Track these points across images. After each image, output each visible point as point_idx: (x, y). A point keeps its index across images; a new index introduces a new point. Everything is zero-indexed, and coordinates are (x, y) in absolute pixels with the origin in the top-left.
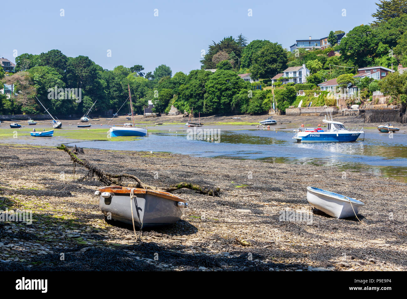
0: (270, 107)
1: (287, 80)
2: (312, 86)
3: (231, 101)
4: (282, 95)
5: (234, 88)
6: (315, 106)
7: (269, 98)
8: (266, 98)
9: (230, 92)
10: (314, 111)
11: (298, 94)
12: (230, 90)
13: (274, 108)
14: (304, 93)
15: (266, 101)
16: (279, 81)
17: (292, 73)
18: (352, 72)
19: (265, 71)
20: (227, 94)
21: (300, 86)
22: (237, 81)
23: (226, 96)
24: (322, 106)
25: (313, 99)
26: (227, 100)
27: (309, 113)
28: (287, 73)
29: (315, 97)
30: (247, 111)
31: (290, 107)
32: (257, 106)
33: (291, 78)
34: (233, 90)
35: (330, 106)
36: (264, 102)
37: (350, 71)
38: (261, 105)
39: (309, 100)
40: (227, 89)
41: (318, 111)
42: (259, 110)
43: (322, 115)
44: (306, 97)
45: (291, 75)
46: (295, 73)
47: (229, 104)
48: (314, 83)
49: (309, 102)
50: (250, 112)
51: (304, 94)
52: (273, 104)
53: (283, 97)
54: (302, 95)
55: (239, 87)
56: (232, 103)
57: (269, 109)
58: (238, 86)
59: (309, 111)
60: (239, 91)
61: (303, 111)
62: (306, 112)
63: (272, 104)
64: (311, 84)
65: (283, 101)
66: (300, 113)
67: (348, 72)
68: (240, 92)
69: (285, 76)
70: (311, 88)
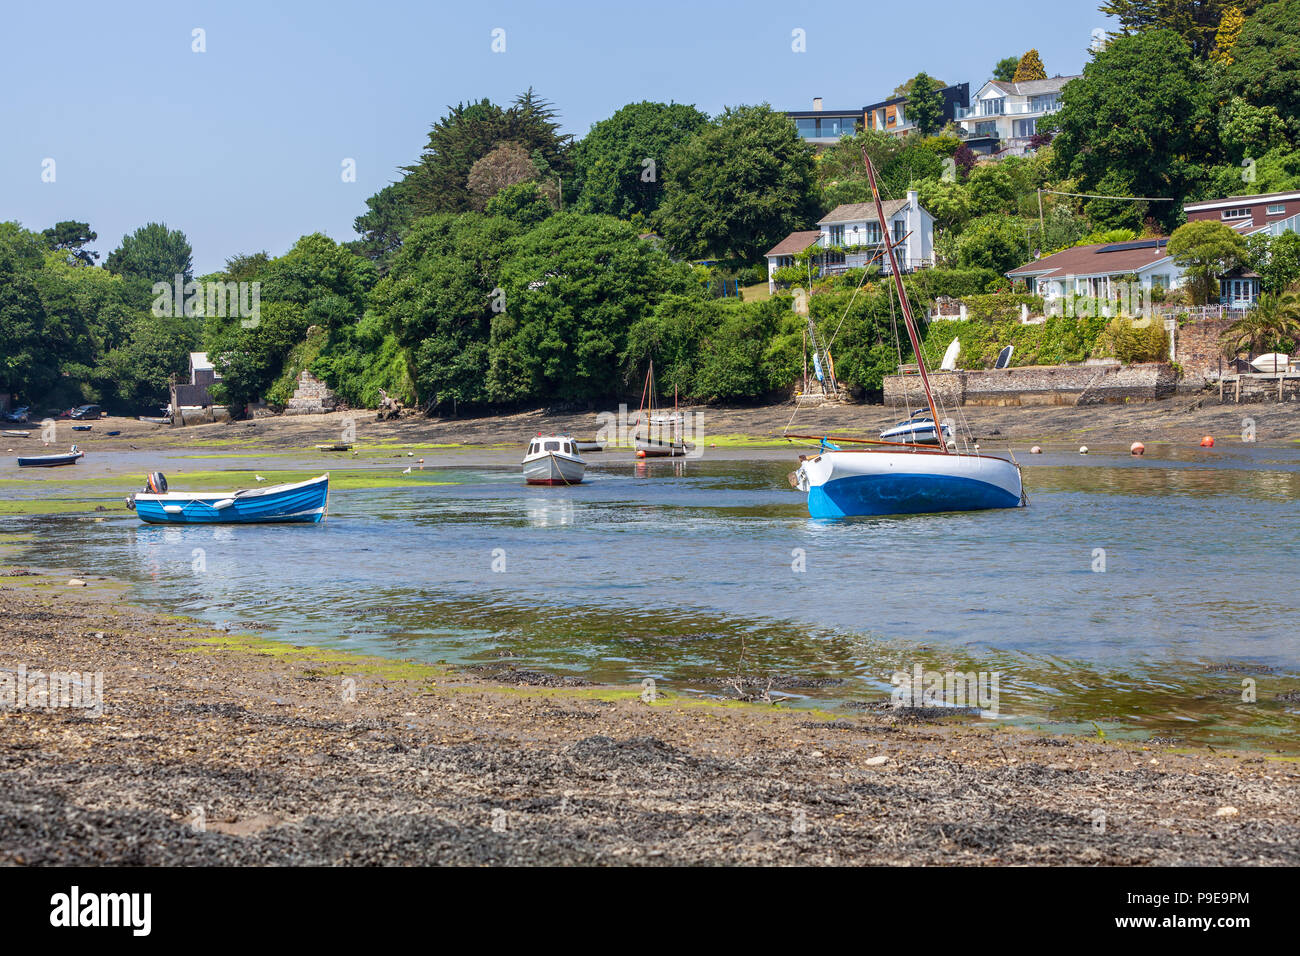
0: (799, 372)
1: (836, 257)
2: (986, 279)
3: (621, 344)
4: (863, 317)
5: (633, 291)
6: (1033, 362)
7: (790, 331)
8: (776, 332)
9: (616, 309)
10: (1044, 383)
11: (934, 313)
12: (614, 297)
13: (819, 374)
14: (963, 309)
15: (778, 343)
16: (804, 261)
17: (863, 230)
18: (1126, 224)
19: (730, 222)
20: (602, 317)
21: (937, 281)
22: (644, 258)
23: (600, 327)
24: (1071, 362)
25: (1019, 333)
26: (605, 343)
27: (1014, 394)
28: (837, 230)
29: (1025, 322)
30: (689, 389)
31: (902, 368)
32: (740, 368)
33: (857, 249)
34: (630, 299)
35: (1140, 359)
36: (770, 351)
37: (1118, 219)
38: (757, 362)
39: (994, 338)
40: (600, 296)
41: (1064, 386)
42: (749, 383)
43: (1092, 402)
44: (977, 327)
45: (856, 237)
46: (873, 227)
47: (612, 358)
48: (990, 266)
49: (994, 346)
50: (711, 393)
51: (964, 315)
52: (815, 357)
53: (870, 327)
54: (952, 318)
55: (653, 287)
56: (623, 355)
57: (794, 380)
58: (645, 282)
59: (1015, 384)
60: (653, 303)
61: (978, 384)
62: (999, 387)
63: (809, 359)
64: (982, 271)
65: (870, 344)
66: (965, 396)
67: (1108, 224)
68: (658, 309)
69: (826, 241)
70: (981, 286)
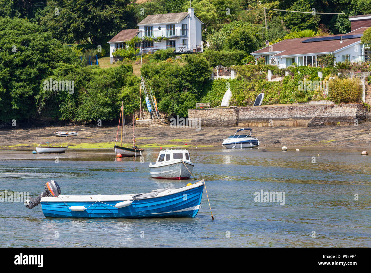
0: (137, 107)
1: (148, 43)
2: (242, 56)
3: (36, 90)
4: (176, 77)
5: (43, 61)
6: (277, 102)
7: (132, 84)
8: (123, 84)
9: (33, 71)
10: (286, 114)
11: (215, 75)
12: (33, 65)
13: (149, 108)
14: (232, 73)
15: (125, 91)
17: (164, 29)
18: (309, 27)
19: (86, 24)
20: (26, 75)
21: (216, 57)
22: (47, 43)
23: (25, 80)
24: (300, 103)
25: (267, 86)
26: (28, 90)
27: (267, 120)
28: (149, 29)
29: (270, 80)
30: (74, 115)
31: (199, 105)
32: (105, 105)
34: (40, 65)
36: (121, 95)
37: (305, 25)
38: (114, 101)
39: (252, 89)
40: (24, 64)
41: (298, 116)
42: (110, 113)
43: (316, 125)
44: (242, 83)
45: (160, 33)
46: (171, 27)
47: (31, 98)
48: (243, 49)
49: (252, 93)
50: (88, 119)
51: (233, 76)
52: (147, 98)
53: (181, 82)
54: (226, 78)
55: (53, 59)
56: (37, 97)
57: (134, 111)
58: (48, 56)
59: (268, 114)
60: (54, 68)
61: (245, 114)
62: (259, 116)
63: (143, 99)
64: (239, 52)
65: (180, 91)
66: (238, 120)
67: (299, 27)
68: (56, 71)
69: (143, 34)
70: (239, 60)
